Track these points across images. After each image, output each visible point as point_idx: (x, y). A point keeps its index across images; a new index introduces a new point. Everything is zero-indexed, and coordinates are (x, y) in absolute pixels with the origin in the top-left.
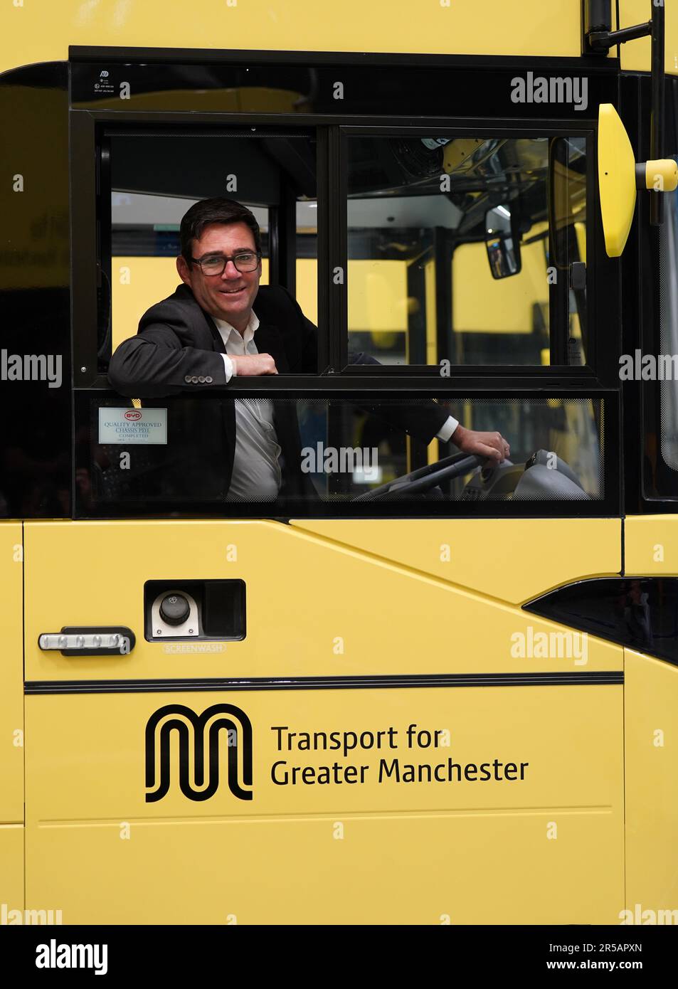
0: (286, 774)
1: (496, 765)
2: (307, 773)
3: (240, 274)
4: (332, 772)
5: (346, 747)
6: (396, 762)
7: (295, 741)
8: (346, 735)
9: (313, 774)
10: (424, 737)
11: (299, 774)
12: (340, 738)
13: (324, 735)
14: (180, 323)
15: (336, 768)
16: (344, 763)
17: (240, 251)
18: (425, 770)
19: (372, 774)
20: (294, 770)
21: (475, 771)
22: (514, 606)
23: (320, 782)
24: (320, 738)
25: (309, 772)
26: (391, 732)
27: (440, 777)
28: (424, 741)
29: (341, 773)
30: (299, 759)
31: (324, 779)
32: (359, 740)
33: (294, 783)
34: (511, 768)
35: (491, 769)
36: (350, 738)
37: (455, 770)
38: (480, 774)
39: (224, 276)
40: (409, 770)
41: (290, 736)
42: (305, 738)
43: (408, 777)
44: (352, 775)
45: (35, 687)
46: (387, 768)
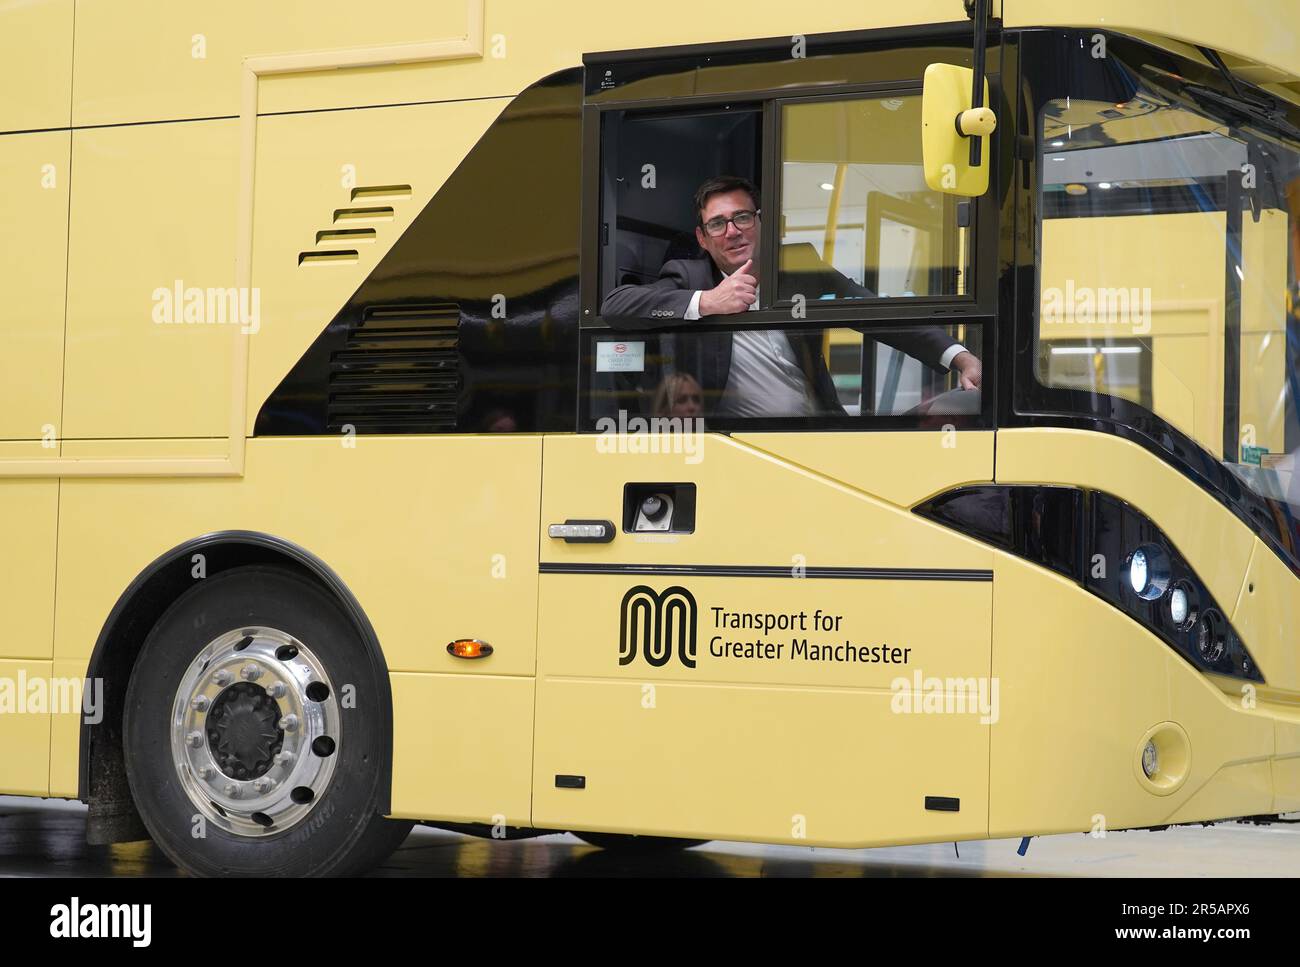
0: (721, 648)
1: (885, 649)
2: (737, 647)
3: (739, 232)
4: (755, 648)
5: (767, 627)
6: (805, 641)
7: (729, 619)
8: (767, 616)
9: (741, 649)
10: (828, 621)
11: (731, 648)
12: (762, 619)
13: (750, 616)
14: (677, 275)
15: (759, 644)
16: (765, 641)
17: (738, 213)
18: (827, 651)
19: (786, 651)
20: (727, 645)
21: (868, 654)
22: (905, 509)
23: (746, 656)
24: (747, 618)
25: (738, 647)
26: (802, 616)
27: (840, 657)
28: (828, 626)
29: (762, 649)
30: (731, 635)
31: (749, 653)
32: (777, 622)
33: (727, 655)
34: (897, 652)
35: (880, 653)
36: (770, 619)
37: (851, 651)
38: (871, 657)
39: (727, 235)
40: (815, 649)
41: (725, 615)
42: (736, 618)
43: (815, 656)
44: (771, 651)
45: (546, 568)
46: (798, 647)
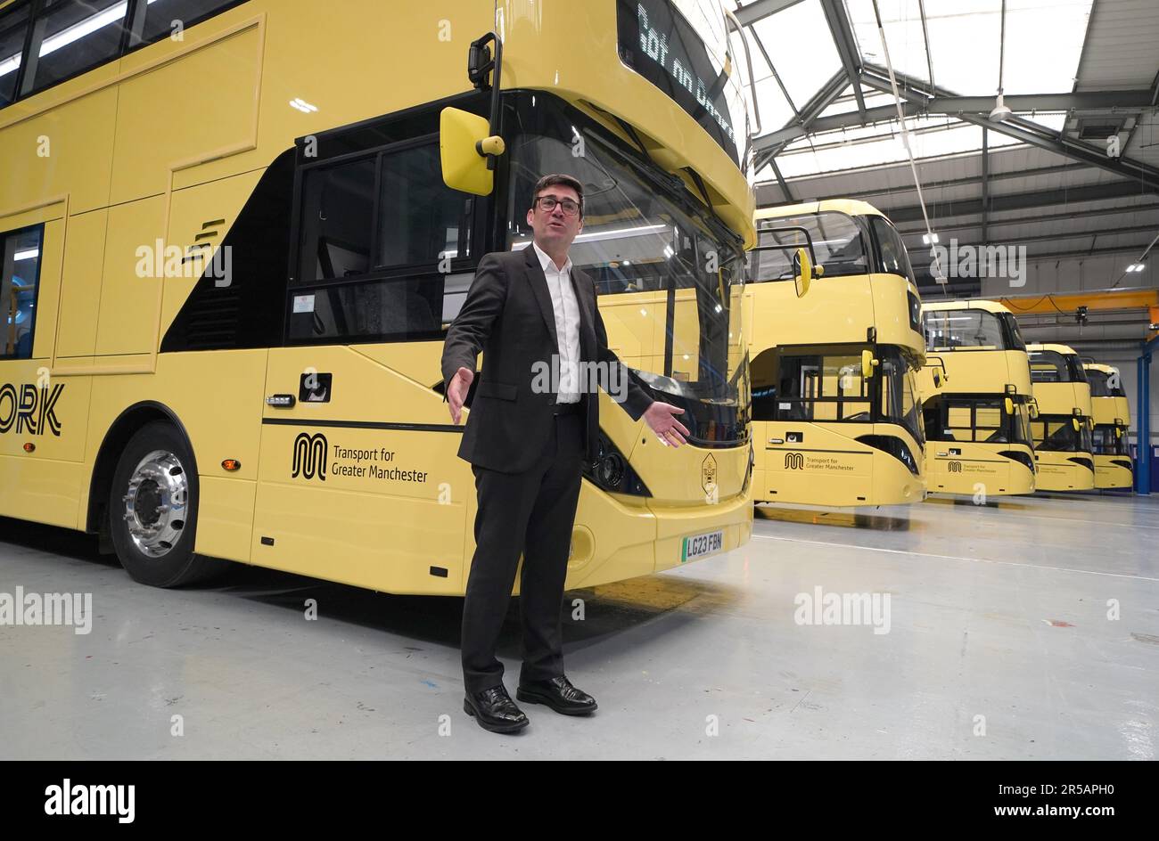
0: (337, 469)
1: (414, 473)
2: (345, 469)
4: (353, 470)
5: (359, 458)
6: (376, 467)
7: (342, 453)
8: (359, 452)
9: (346, 471)
10: (387, 456)
11: (342, 470)
12: (357, 453)
13: (351, 451)
15: (354, 468)
16: (358, 466)
18: (386, 473)
19: (367, 472)
20: (340, 468)
21: (406, 476)
22: (429, 387)
23: (348, 474)
24: (350, 453)
26: (376, 452)
27: (392, 477)
28: (387, 458)
29: (356, 470)
30: (342, 462)
31: (350, 473)
32: (363, 455)
33: (340, 474)
34: (420, 475)
35: (412, 475)
37: (398, 474)
38: (408, 477)
40: (381, 472)
41: (340, 450)
42: (345, 452)
43: (380, 476)
44: (360, 471)
45: (266, 421)
46: (373, 470)
